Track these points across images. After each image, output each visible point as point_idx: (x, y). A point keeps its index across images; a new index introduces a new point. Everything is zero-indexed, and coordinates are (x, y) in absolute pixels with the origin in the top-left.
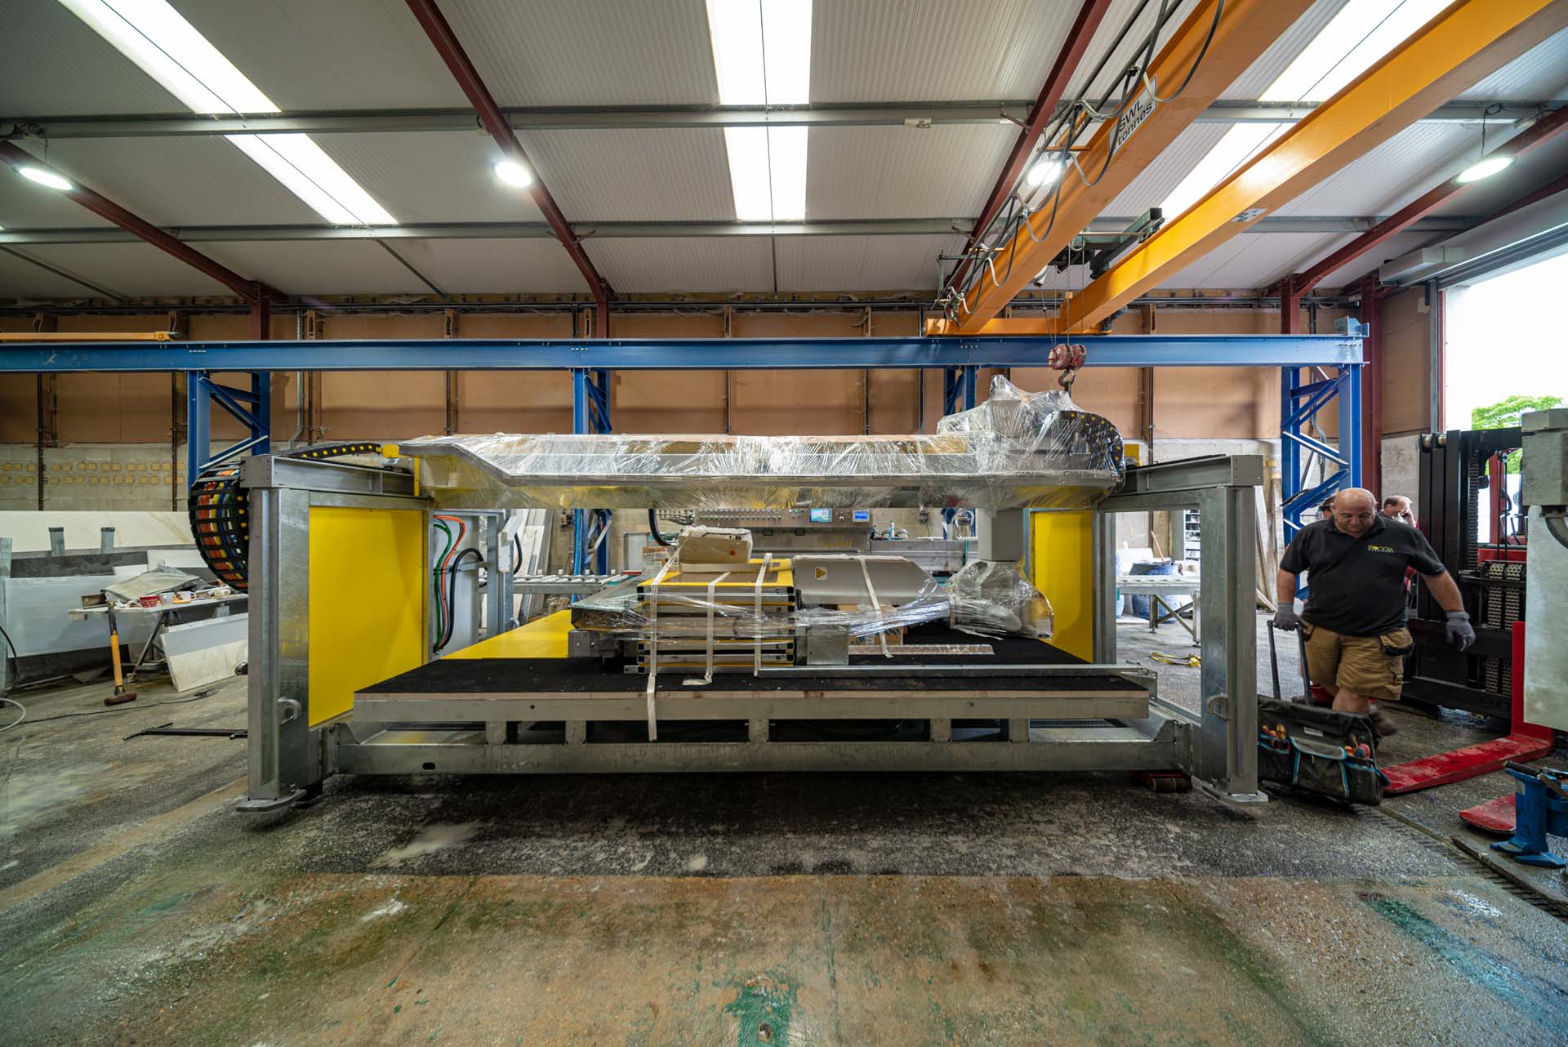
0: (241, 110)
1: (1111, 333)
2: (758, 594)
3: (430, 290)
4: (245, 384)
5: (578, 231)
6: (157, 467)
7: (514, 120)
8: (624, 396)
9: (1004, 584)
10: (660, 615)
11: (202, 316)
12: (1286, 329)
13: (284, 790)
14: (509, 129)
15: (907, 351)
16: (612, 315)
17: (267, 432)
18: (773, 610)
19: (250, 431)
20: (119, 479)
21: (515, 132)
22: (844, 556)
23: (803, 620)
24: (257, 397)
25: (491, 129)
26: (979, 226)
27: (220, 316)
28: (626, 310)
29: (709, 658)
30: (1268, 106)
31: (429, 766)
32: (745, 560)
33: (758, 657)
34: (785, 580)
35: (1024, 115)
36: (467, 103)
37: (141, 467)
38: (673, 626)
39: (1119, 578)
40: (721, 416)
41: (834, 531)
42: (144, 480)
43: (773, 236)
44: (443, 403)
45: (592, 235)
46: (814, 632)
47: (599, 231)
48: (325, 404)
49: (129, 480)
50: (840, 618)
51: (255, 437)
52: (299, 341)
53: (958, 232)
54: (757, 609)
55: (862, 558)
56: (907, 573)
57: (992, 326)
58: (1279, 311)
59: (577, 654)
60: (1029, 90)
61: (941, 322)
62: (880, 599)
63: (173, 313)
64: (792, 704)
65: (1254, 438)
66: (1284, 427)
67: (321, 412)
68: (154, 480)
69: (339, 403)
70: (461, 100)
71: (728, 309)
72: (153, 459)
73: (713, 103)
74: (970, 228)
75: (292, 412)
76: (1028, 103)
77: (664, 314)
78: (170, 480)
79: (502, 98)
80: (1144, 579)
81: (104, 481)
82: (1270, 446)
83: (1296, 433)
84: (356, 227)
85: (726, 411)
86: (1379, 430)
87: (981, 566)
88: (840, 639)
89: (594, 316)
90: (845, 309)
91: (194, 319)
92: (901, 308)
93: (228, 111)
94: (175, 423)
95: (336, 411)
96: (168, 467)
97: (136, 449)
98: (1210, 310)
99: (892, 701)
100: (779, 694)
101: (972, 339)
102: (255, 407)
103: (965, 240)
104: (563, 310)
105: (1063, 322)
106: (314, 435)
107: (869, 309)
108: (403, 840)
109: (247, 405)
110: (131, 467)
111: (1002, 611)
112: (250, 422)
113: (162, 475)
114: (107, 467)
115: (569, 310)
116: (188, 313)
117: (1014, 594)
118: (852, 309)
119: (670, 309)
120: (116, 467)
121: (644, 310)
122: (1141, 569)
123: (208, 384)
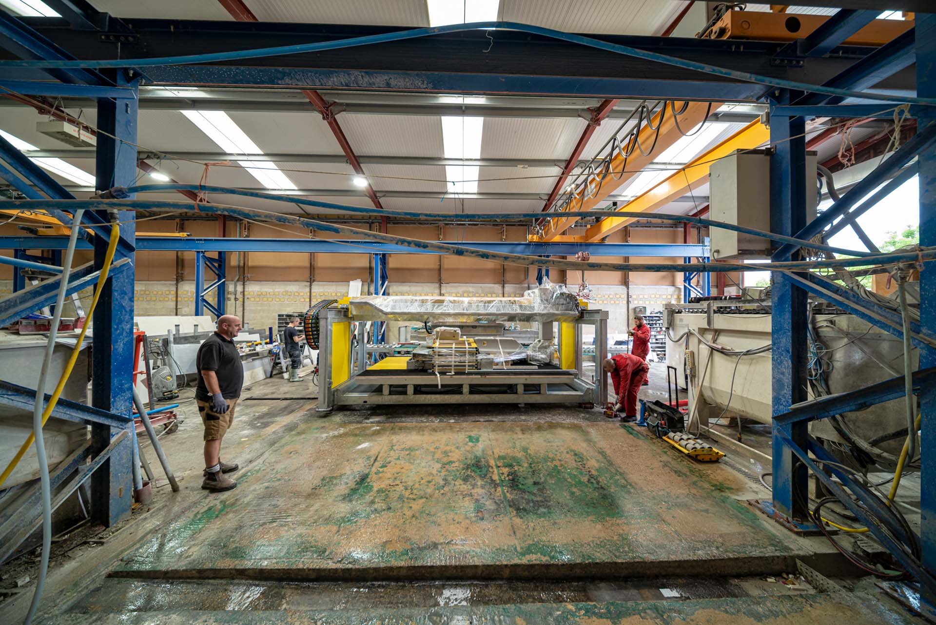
0: (246, 153)
1: (607, 242)
2: (467, 349)
3: (303, 212)
4: (216, 256)
5: (378, 195)
6: (167, 293)
7: (361, 160)
8: (392, 263)
9: (546, 347)
10: (439, 355)
11: (190, 221)
12: (685, 242)
13: (328, 406)
14: (359, 164)
15: (519, 248)
16: (388, 225)
17: (224, 277)
18: (471, 354)
19: (217, 277)
20: (148, 298)
21: (361, 165)
22: (492, 338)
23: (480, 357)
24: (221, 261)
25: (352, 163)
26: (551, 196)
27: (199, 222)
28: (394, 223)
29: (453, 368)
30: (657, 163)
31: (365, 402)
32: (458, 339)
33: (467, 367)
34: (474, 345)
35: (563, 165)
36: (343, 153)
37: (160, 293)
38: (443, 359)
39: (609, 347)
40: (437, 272)
41: (489, 327)
42: (161, 299)
43: (463, 199)
44: (307, 264)
45: (384, 196)
46: (483, 361)
47: (387, 194)
48: (250, 264)
49: (154, 299)
50: (491, 356)
51: (219, 280)
52: (238, 238)
53: (542, 199)
54: (467, 354)
55: (498, 338)
56: (513, 344)
57: (557, 239)
58: (683, 229)
59: (409, 368)
60: (566, 156)
61: (535, 236)
62: (504, 352)
63: (178, 220)
64: (477, 380)
65: (673, 285)
66: (685, 281)
67: (248, 267)
68: (166, 299)
69: (256, 263)
70: (341, 152)
71: (441, 224)
72: (166, 289)
73: (442, 157)
74: (547, 198)
75: (234, 267)
76: (566, 161)
77: (411, 225)
78: (174, 299)
79: (357, 152)
80: (619, 347)
81: (141, 299)
82: (680, 289)
83: (689, 284)
84: (278, 190)
85: (440, 270)
86: (724, 283)
87: (539, 341)
88: (491, 363)
89: (380, 226)
90: (494, 225)
91: (186, 222)
92: (519, 225)
93: (242, 153)
94: (177, 273)
95: (254, 267)
96: (174, 292)
97: (157, 284)
98: (654, 229)
99: (505, 378)
100: (474, 376)
101: (547, 244)
102: (220, 266)
103: (544, 203)
104: (364, 222)
105: (587, 237)
106: (246, 279)
107: (504, 226)
108: (368, 419)
109: (216, 265)
110: (155, 293)
111: (543, 356)
112: (217, 272)
113: (170, 297)
114: (142, 293)
115: (368, 223)
116: (183, 220)
117: (548, 351)
118: (497, 225)
119: (415, 223)
120: (147, 292)
121: (402, 223)
122: (619, 343)
123: (204, 257)
